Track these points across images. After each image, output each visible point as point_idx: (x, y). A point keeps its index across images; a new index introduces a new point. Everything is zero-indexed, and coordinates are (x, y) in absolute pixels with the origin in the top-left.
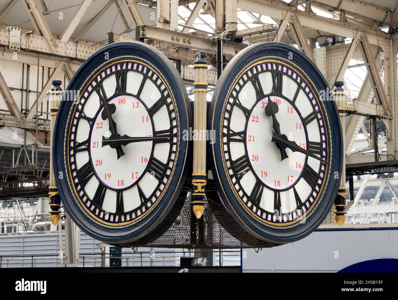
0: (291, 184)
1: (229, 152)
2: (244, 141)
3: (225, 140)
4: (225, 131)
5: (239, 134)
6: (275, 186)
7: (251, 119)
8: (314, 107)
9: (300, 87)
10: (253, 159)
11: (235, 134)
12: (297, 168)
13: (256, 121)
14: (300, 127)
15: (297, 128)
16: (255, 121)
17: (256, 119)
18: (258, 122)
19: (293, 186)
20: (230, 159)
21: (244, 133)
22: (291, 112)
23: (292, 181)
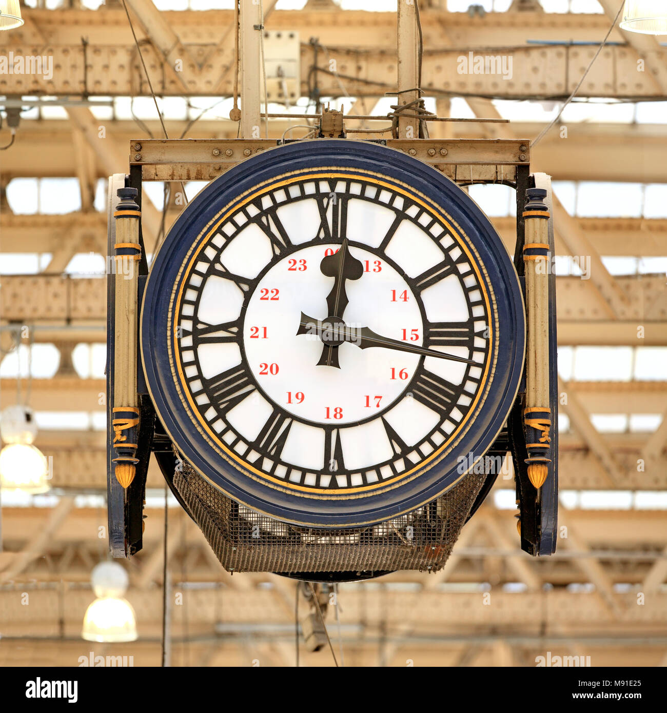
0: (374, 410)
1: (196, 362)
2: (238, 339)
3: (187, 341)
4: (187, 325)
5: (225, 327)
6: (328, 417)
7: (257, 294)
8: (446, 251)
9: (401, 216)
10: (265, 371)
11: (211, 328)
12: (393, 378)
13: (272, 299)
14: (403, 296)
15: (394, 300)
16: (270, 298)
17: (270, 295)
18: (277, 299)
19: (380, 415)
20: (200, 376)
21: (240, 323)
22: (374, 270)
23: (378, 406)
